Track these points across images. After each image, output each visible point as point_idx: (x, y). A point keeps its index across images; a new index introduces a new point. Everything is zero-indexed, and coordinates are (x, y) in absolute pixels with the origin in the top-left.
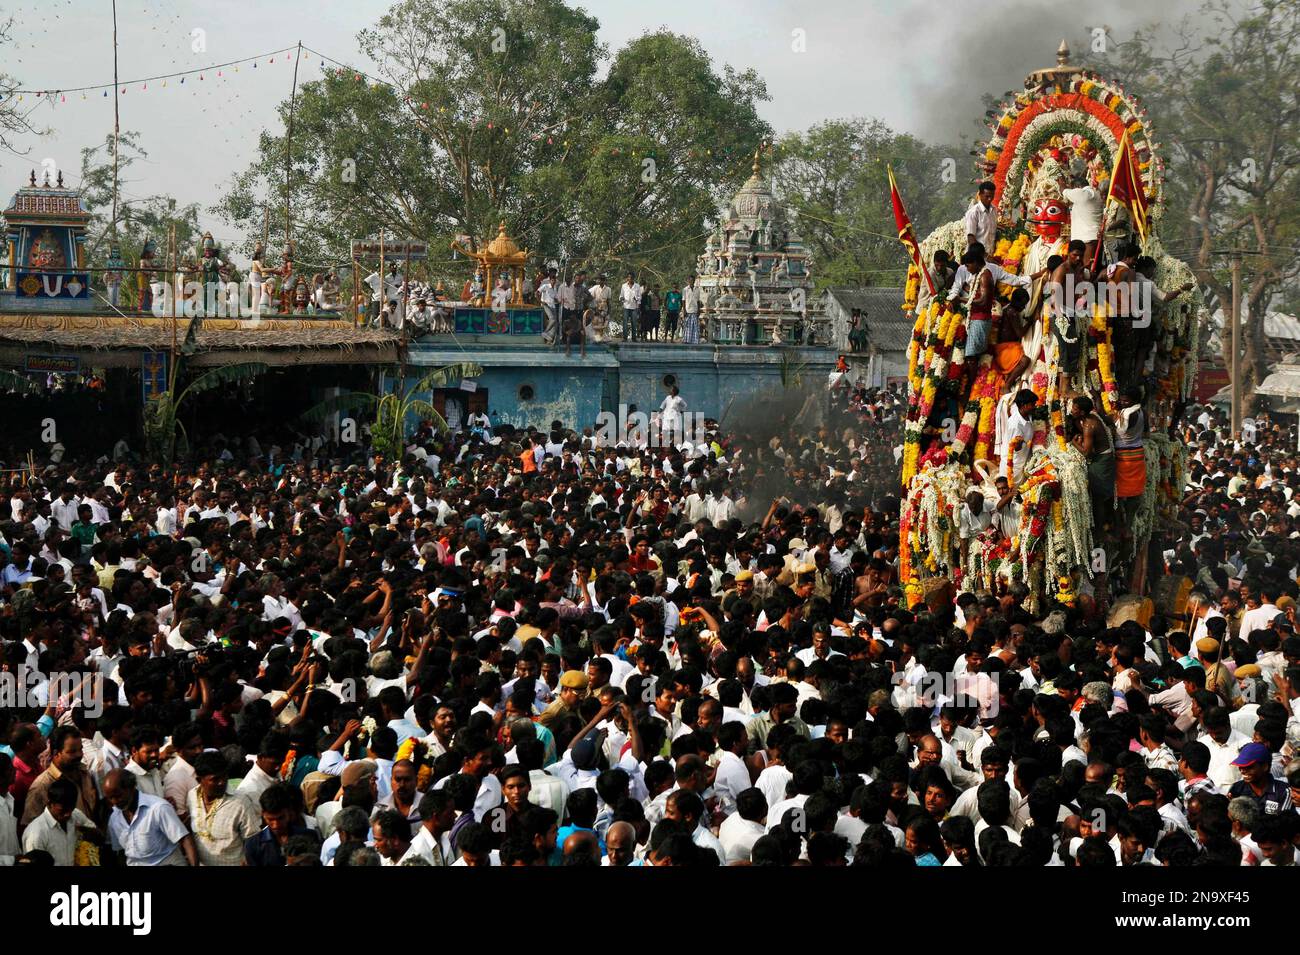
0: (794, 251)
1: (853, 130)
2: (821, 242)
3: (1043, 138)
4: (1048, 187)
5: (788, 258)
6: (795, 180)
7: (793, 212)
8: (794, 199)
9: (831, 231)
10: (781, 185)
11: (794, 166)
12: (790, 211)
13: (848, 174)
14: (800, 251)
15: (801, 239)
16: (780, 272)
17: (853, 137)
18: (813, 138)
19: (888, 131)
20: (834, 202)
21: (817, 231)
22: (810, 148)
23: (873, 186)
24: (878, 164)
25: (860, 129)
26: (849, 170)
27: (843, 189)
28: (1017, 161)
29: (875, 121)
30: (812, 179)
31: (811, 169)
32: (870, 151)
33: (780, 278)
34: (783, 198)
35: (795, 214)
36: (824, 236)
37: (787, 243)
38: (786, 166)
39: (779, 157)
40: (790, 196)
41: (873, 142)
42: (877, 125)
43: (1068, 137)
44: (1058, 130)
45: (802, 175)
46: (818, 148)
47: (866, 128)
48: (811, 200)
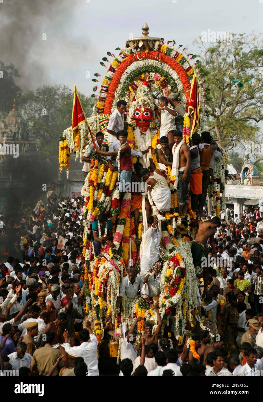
0: (31, 140)
1: (55, 90)
2: (43, 136)
3: (137, 74)
4: (145, 101)
5: (29, 144)
6: (32, 110)
7: (31, 124)
8: (32, 118)
9: (47, 131)
10: (26, 112)
11: (31, 104)
12: (30, 123)
13: (54, 108)
14: (34, 140)
15: (34, 136)
16: (25, 149)
17: (56, 93)
18: (39, 93)
19: (70, 90)
20: (48, 120)
21: (42, 132)
22: (38, 97)
23: (64, 113)
24: (66, 104)
25: (58, 89)
26: (54, 106)
27: (52, 114)
28: (120, 86)
29: (65, 86)
30: (39, 110)
31: (38, 106)
32: (63, 99)
33: (26, 152)
34: (27, 118)
35: (32, 125)
36: (44, 133)
37: (29, 137)
38: (28, 105)
39: (25, 100)
40: (30, 116)
41: (63, 95)
42: (65, 88)
43: (152, 74)
44: (147, 70)
45: (34, 108)
46: (41, 97)
47: (61, 89)
48: (39, 119)
